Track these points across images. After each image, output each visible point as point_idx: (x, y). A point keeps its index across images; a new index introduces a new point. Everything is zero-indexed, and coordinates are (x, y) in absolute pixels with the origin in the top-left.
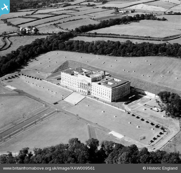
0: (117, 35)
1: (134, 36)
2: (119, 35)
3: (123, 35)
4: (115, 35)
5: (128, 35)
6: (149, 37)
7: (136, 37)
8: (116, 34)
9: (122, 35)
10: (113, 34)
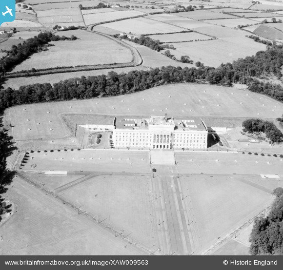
0: (69, 68)
1: (95, 65)
2: (72, 67)
3: (79, 66)
4: (66, 68)
5: (85, 66)
6: (116, 64)
7: (97, 67)
8: (68, 66)
9: (76, 67)
10: (63, 68)
